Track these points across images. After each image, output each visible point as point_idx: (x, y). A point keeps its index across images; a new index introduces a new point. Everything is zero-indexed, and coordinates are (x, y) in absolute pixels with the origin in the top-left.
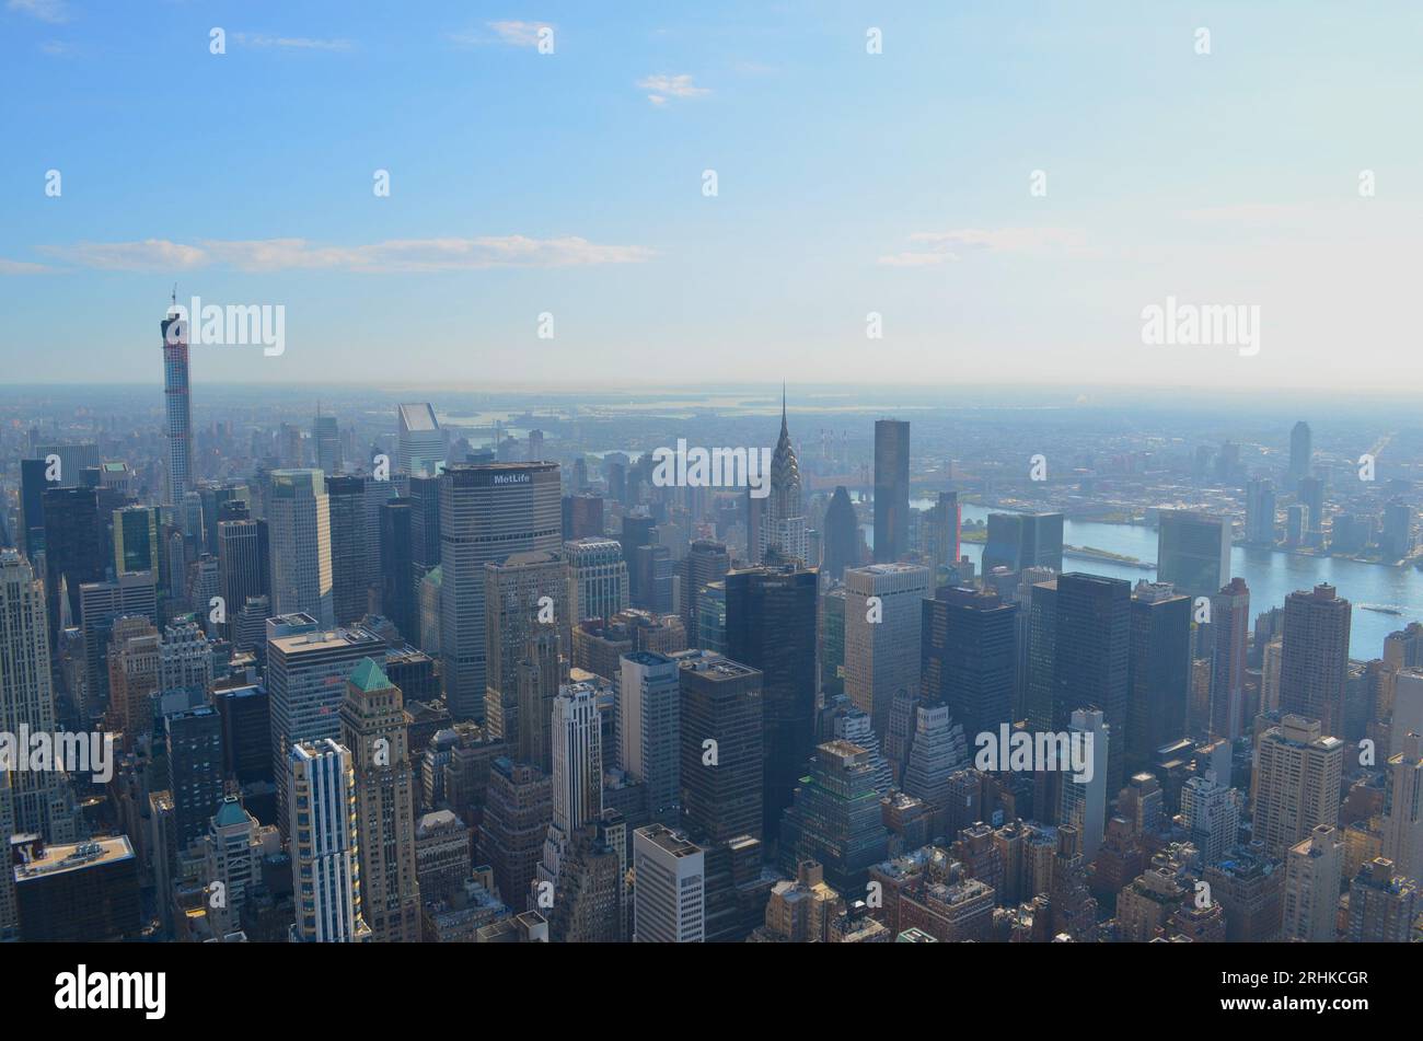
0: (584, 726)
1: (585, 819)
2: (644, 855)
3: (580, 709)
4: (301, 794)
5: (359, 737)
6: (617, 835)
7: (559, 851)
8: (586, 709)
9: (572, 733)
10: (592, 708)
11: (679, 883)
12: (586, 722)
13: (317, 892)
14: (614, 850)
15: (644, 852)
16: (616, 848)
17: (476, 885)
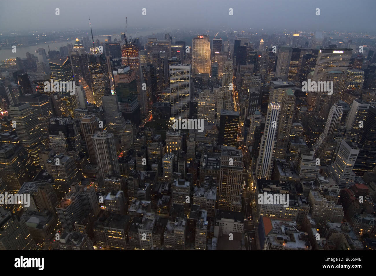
0: (338, 113)
1: (331, 134)
2: (343, 146)
3: (338, 110)
4: (270, 112)
5: (284, 104)
6: (338, 139)
7: (323, 139)
8: (340, 110)
9: (334, 115)
10: (341, 110)
11: (350, 154)
12: (339, 113)
13: (268, 131)
14: (336, 142)
15: (344, 145)
16: (337, 142)
17: (302, 139)
